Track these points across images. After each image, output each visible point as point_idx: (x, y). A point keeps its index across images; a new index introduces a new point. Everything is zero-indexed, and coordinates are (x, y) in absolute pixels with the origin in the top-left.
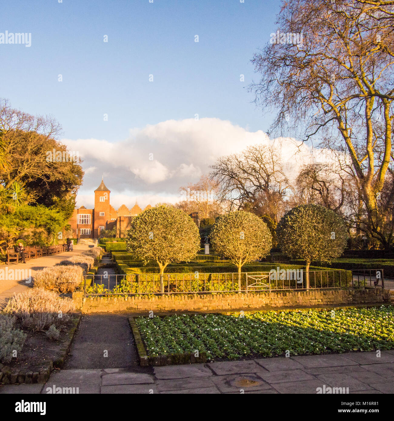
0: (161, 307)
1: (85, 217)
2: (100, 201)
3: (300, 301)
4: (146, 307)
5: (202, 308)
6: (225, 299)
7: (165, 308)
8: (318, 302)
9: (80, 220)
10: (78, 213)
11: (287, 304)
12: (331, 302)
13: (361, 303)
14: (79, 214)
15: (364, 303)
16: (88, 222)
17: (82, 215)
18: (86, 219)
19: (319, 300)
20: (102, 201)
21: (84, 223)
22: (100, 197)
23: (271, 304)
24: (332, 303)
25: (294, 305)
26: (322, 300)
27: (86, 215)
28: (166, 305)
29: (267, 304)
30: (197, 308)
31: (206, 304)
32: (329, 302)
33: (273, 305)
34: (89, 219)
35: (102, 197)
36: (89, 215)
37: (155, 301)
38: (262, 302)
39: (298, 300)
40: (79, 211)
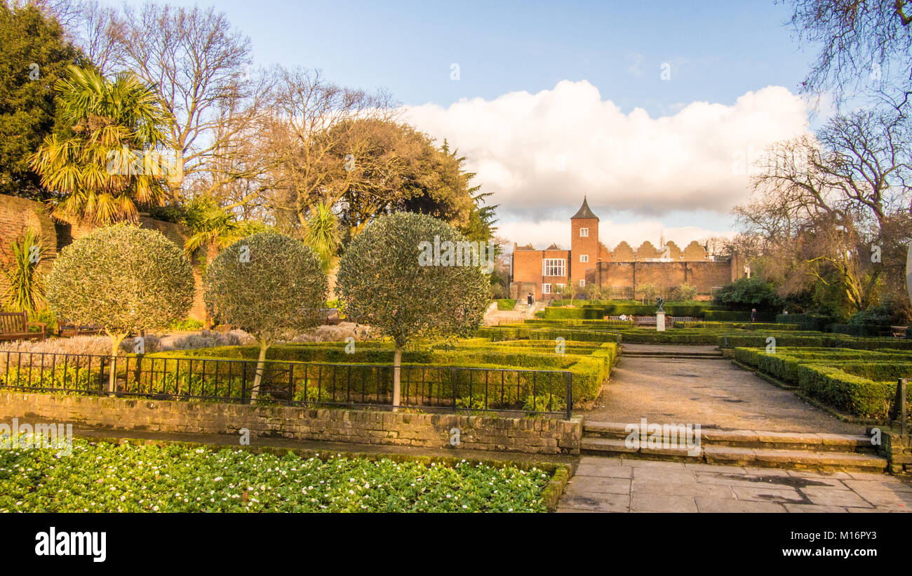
0: (80, 418)
1: (556, 263)
2: (581, 235)
3: (348, 431)
4: (55, 415)
5: (149, 426)
6: (192, 412)
7: (85, 419)
8: (390, 437)
9: (548, 268)
10: (544, 258)
11: (317, 435)
12: (420, 440)
13: (497, 449)
14: (546, 260)
15: (503, 451)
16: (560, 272)
17: (550, 260)
18: (558, 267)
19: (391, 433)
20: (585, 235)
21: (554, 275)
22: (581, 229)
23: (284, 432)
24: (421, 443)
25: (331, 439)
26: (398, 434)
27: (558, 260)
28: (88, 415)
29: (276, 431)
30: (140, 425)
31: (156, 420)
32: (415, 439)
33: (287, 434)
34: (562, 267)
35: (584, 229)
36: (562, 260)
37: (70, 405)
38: (265, 425)
39: (343, 428)
40: (546, 253)
